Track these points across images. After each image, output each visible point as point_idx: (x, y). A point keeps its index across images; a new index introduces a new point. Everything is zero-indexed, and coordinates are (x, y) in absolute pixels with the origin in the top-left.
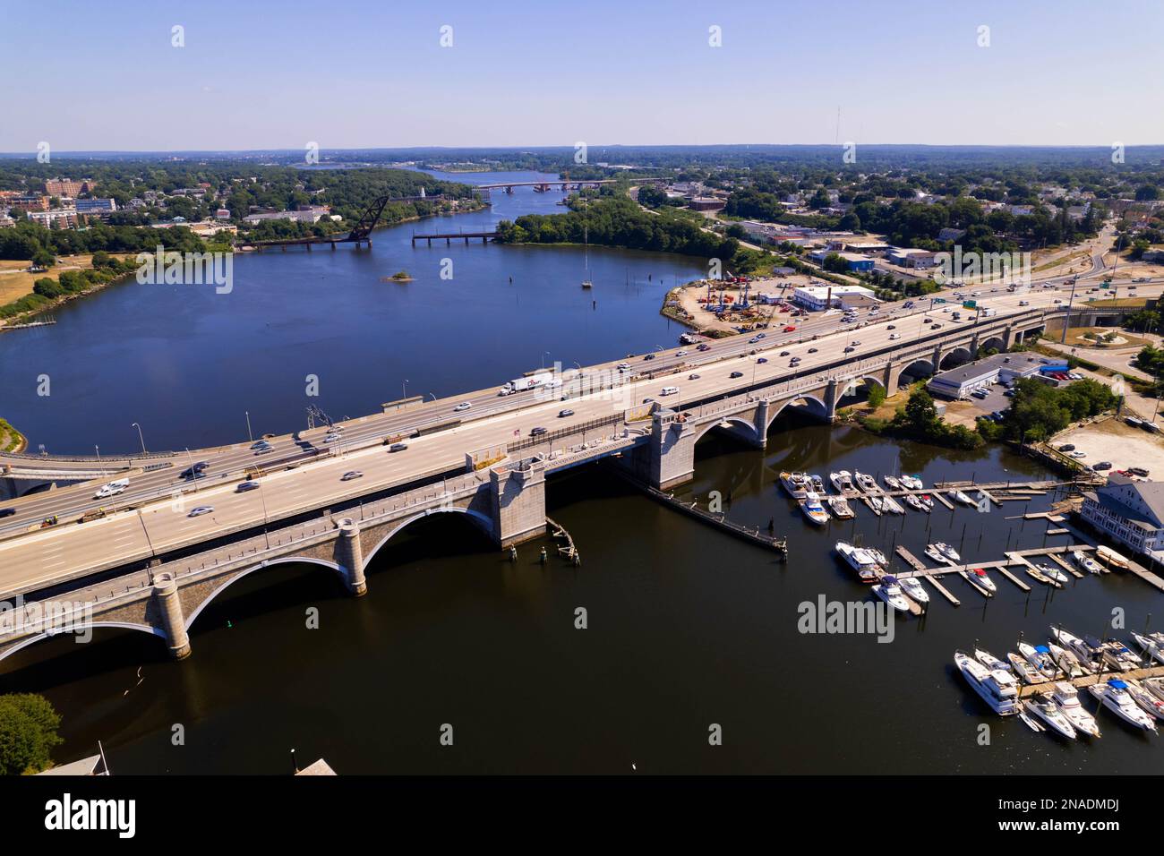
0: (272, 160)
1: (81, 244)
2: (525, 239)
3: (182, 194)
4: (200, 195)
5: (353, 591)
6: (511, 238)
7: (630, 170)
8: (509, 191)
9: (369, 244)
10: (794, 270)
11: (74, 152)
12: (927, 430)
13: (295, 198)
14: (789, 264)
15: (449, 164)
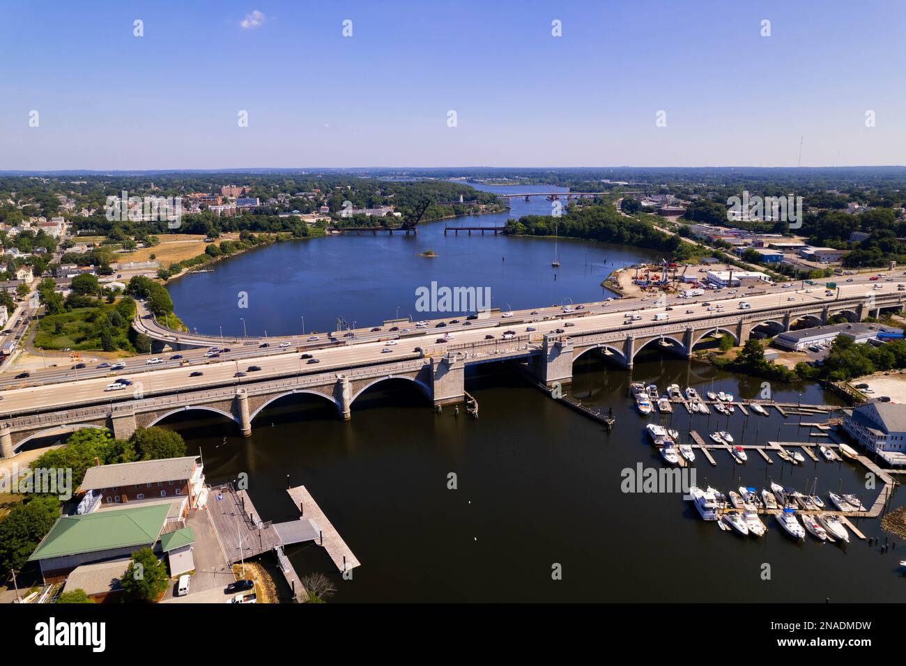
0: (366, 174)
1: (236, 226)
2: (525, 232)
3: (300, 196)
4: (312, 197)
5: (342, 417)
6: (514, 231)
7: (625, 185)
8: (527, 200)
9: (415, 232)
10: (718, 260)
11: (242, 169)
12: (756, 367)
13: (373, 200)
14: (715, 255)
15: (490, 179)
